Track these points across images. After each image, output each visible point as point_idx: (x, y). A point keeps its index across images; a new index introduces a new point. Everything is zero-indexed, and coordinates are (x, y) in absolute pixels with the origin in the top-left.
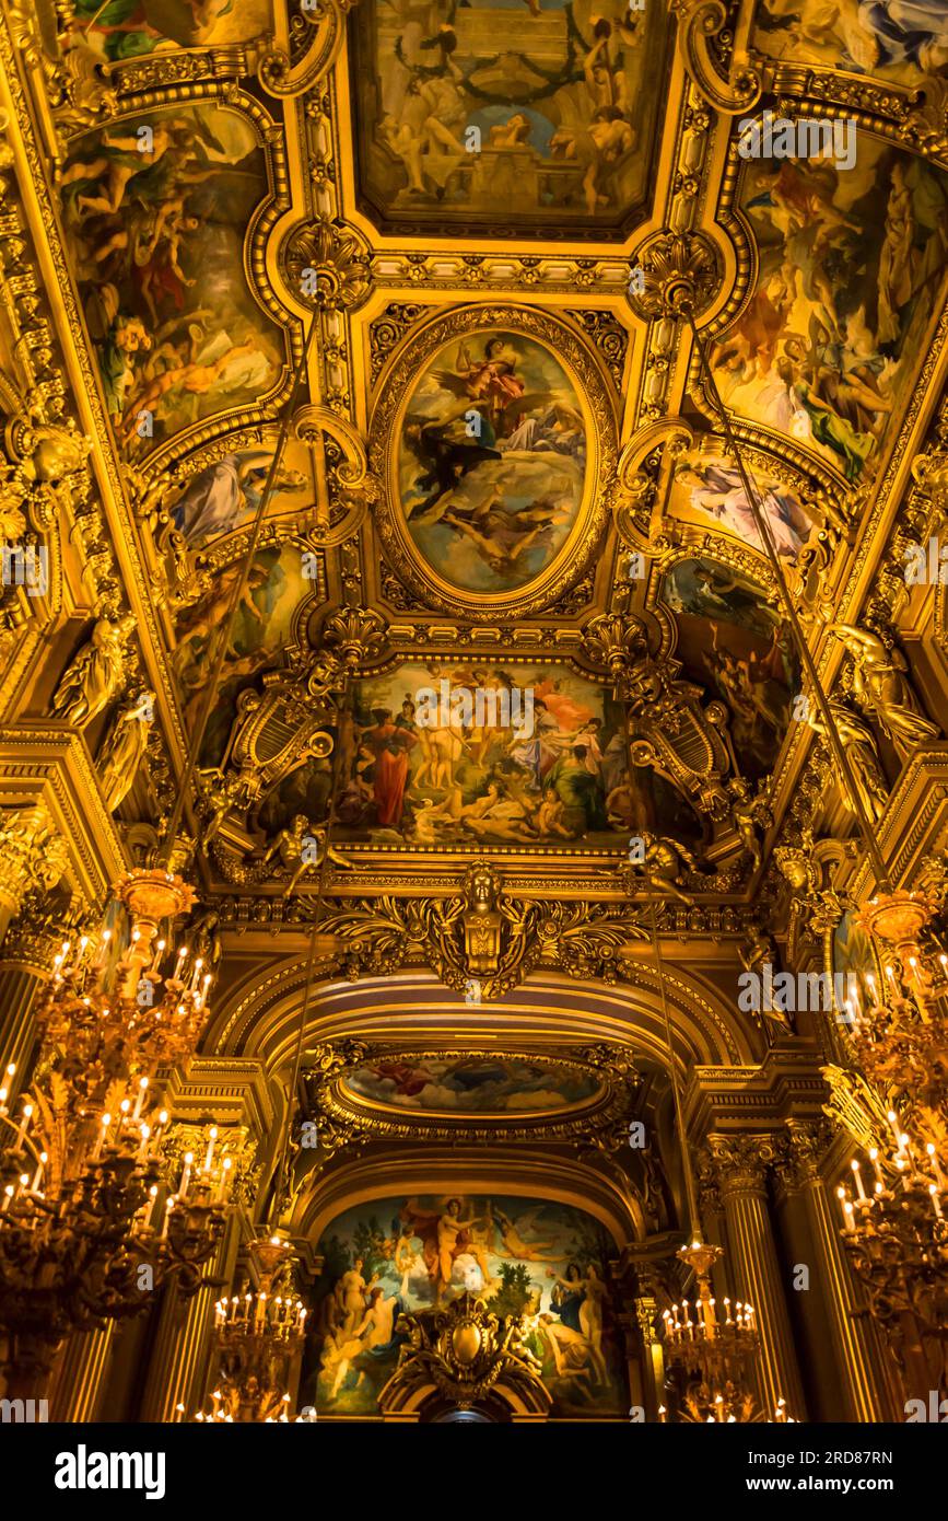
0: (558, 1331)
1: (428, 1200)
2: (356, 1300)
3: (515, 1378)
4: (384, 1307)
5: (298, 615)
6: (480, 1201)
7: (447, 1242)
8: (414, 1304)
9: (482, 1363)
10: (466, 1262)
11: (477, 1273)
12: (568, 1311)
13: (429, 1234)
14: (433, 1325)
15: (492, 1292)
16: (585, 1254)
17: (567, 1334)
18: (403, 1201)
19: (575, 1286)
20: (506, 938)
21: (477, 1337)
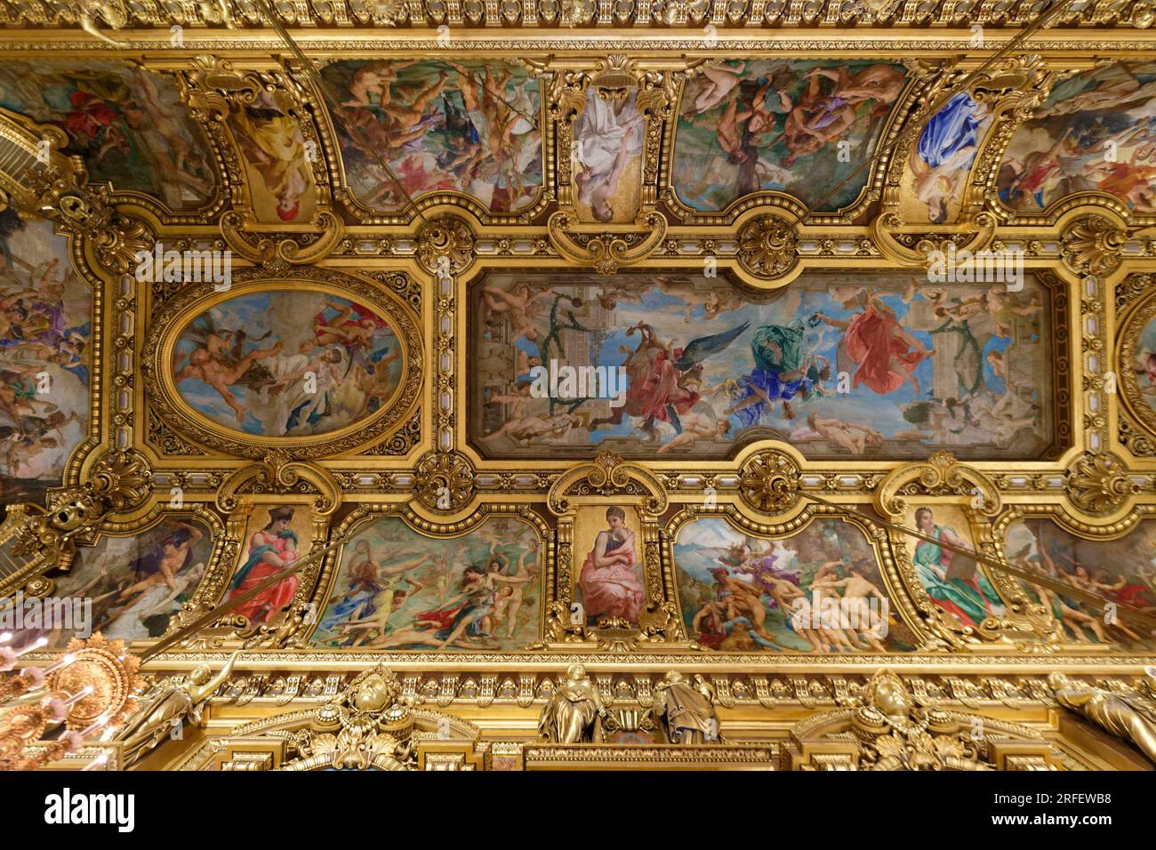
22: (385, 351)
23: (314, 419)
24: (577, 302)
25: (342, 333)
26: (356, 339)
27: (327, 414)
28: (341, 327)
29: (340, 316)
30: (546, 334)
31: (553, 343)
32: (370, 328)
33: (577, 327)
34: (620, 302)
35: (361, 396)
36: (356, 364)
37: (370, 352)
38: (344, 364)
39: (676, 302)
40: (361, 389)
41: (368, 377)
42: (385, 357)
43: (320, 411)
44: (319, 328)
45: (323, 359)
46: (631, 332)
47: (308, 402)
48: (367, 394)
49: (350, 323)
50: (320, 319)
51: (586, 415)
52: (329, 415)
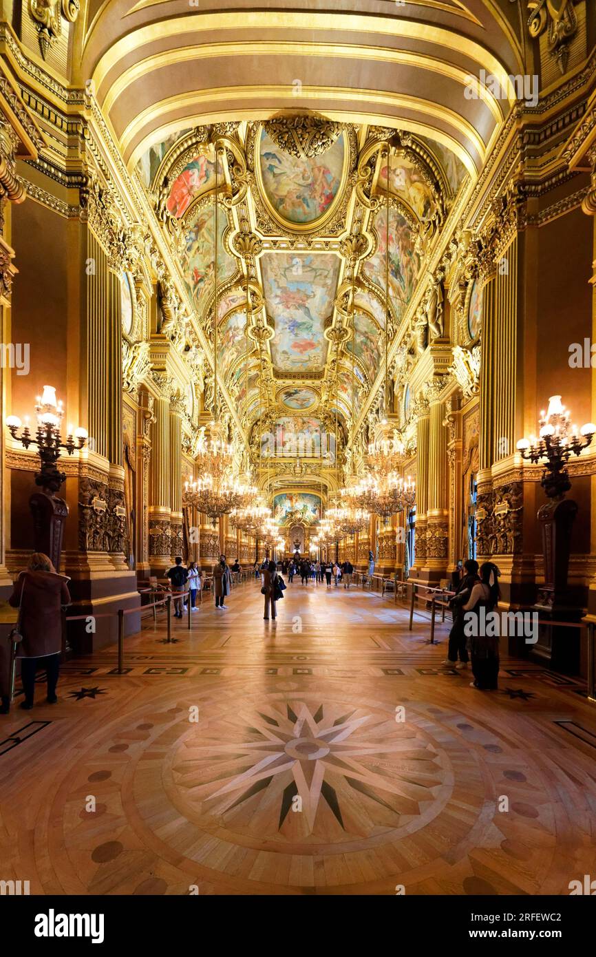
0: (312, 514)
1: (290, 494)
2: (279, 510)
3: (305, 521)
4: (284, 511)
5: (263, 414)
6: (300, 494)
7: (294, 500)
8: (289, 510)
9: (300, 520)
10: (297, 504)
11: (299, 505)
12: (314, 511)
13: (291, 499)
14: (292, 514)
15: (301, 509)
16: (317, 503)
17: (314, 515)
18: (286, 494)
19: (315, 507)
20: (302, 470)
21: (299, 516)
22: (308, 206)
23: (271, 168)
24: (326, 277)
25: (319, 181)
26: (315, 189)
27: (274, 175)
28: (321, 182)
29: (327, 183)
30: (314, 267)
31: (309, 269)
32: (320, 199)
33: (315, 277)
34: (325, 289)
35: (284, 193)
36: (302, 189)
37: (308, 197)
38: (301, 182)
39: (323, 303)
40: (288, 192)
41: (295, 196)
42: (305, 206)
43: (276, 171)
44: (322, 169)
45: (305, 170)
46: (313, 292)
47: (280, 162)
48: (286, 196)
49: (323, 188)
50: (326, 171)
51: (280, 279)
52: (274, 177)
